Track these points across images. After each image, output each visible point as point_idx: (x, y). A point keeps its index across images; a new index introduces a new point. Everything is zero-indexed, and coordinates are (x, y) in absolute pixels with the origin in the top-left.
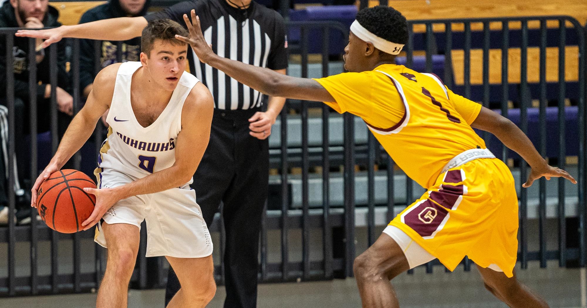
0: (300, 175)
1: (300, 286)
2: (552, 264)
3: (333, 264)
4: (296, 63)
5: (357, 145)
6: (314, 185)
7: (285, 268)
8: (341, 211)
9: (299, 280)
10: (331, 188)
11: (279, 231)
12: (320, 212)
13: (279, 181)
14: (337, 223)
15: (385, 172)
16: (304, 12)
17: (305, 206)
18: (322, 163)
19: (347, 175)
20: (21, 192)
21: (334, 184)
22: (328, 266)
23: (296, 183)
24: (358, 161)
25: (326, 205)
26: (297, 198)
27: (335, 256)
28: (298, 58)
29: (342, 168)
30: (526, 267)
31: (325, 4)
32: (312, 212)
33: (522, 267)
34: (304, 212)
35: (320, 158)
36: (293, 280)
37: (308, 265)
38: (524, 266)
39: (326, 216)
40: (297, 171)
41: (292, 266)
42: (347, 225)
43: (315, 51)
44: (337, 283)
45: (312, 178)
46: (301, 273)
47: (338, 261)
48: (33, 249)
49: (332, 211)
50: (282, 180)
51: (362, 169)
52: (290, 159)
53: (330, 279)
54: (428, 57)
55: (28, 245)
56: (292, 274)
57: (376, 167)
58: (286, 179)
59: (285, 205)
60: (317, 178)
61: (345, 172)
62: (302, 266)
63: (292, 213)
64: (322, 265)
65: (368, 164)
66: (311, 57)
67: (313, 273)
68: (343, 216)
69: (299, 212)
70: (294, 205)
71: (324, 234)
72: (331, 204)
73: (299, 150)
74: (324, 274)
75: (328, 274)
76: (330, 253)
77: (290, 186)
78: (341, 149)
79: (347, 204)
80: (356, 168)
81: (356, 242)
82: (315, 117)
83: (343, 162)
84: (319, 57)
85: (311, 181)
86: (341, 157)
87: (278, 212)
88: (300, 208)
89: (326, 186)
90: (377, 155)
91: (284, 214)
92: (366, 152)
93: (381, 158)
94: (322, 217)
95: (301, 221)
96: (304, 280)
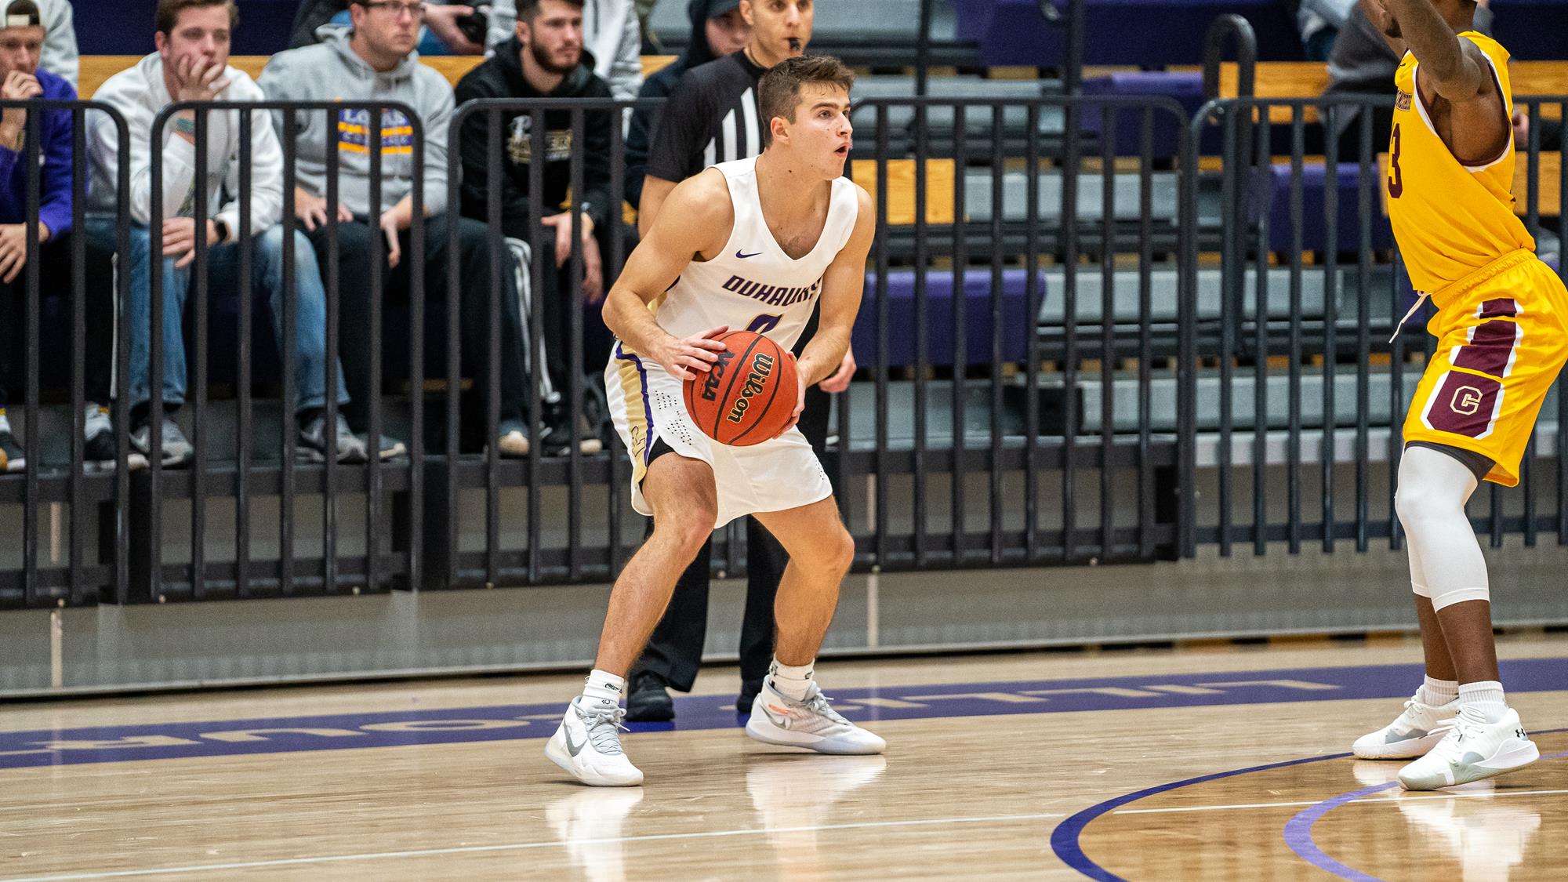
0: (1098, 373)
1: (1095, 573)
2: (1544, 539)
3: (1156, 534)
4: (1093, 172)
5: (1201, 321)
6: (1124, 390)
7: (1070, 539)
8: (1172, 438)
9: (1094, 561)
10: (1154, 398)
11: (1059, 473)
12: (1134, 439)
13: (1060, 383)
14: (1164, 461)
15: (1251, 370)
16: (1108, 83)
17: (1107, 429)
18: (1137, 353)
19: (1182, 373)
20: (555, 397)
21: (1158, 389)
22: (1146, 537)
23: (1091, 387)
24: (1203, 349)
25: (1144, 426)
26: (1093, 414)
27: (1160, 519)
28: (1096, 163)
29: (1173, 363)
30: (1500, 545)
31: (1145, 68)
32: (1119, 440)
33: (1492, 545)
34: (1104, 439)
35: (1134, 343)
36: (1083, 561)
37: (1110, 536)
38: (1496, 543)
39: (1144, 446)
40: (1094, 366)
41: (1083, 537)
42: (1182, 464)
43: (1125, 152)
44: (1162, 569)
45: (1120, 379)
46: (1097, 549)
47: (1165, 528)
48: (615, 498)
49: (1155, 438)
50: (1066, 381)
51: (1208, 364)
52: (1082, 344)
53: (1150, 560)
54: (1330, 167)
55: (604, 489)
56: (1081, 550)
57: (1234, 361)
58: (1073, 380)
59: (1070, 428)
60: (1131, 378)
61: (1179, 368)
62: (1099, 536)
63: (1082, 441)
64: (1137, 534)
65: (1221, 355)
66: (1120, 163)
67: (1119, 549)
68: (1174, 447)
69: (1094, 440)
70: (1085, 427)
71: (1140, 480)
72: (1153, 426)
73: (1097, 329)
74: (1139, 552)
75: (1145, 553)
76: (1151, 513)
77: (1080, 392)
78: (1172, 327)
79: (1182, 427)
80: (1198, 360)
81: (1197, 494)
82: (1126, 269)
83: (1176, 351)
84: (1134, 163)
85: (1118, 385)
86: (1171, 341)
87: (1058, 440)
88: (1097, 433)
89: (1144, 393)
90: (1236, 338)
91: (1068, 442)
92: (1217, 333)
93: (1244, 347)
94: (1136, 448)
95: (1099, 456)
96: (1103, 561)
